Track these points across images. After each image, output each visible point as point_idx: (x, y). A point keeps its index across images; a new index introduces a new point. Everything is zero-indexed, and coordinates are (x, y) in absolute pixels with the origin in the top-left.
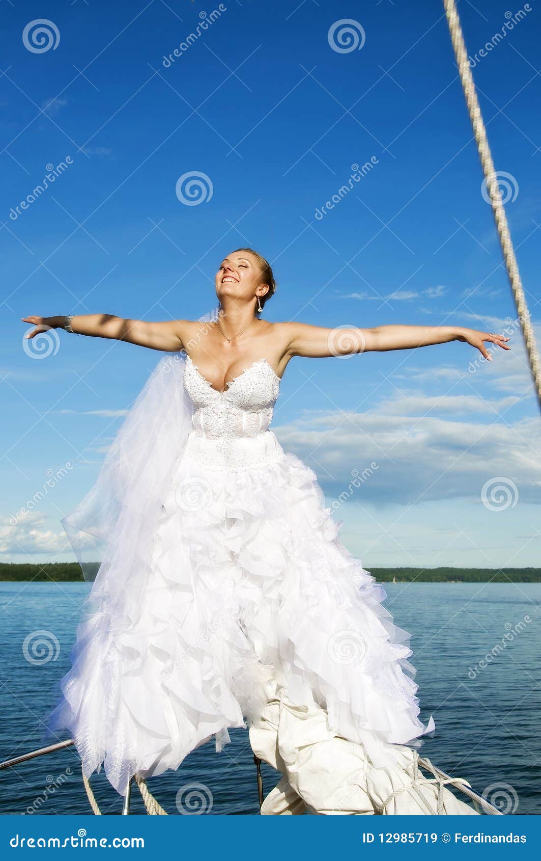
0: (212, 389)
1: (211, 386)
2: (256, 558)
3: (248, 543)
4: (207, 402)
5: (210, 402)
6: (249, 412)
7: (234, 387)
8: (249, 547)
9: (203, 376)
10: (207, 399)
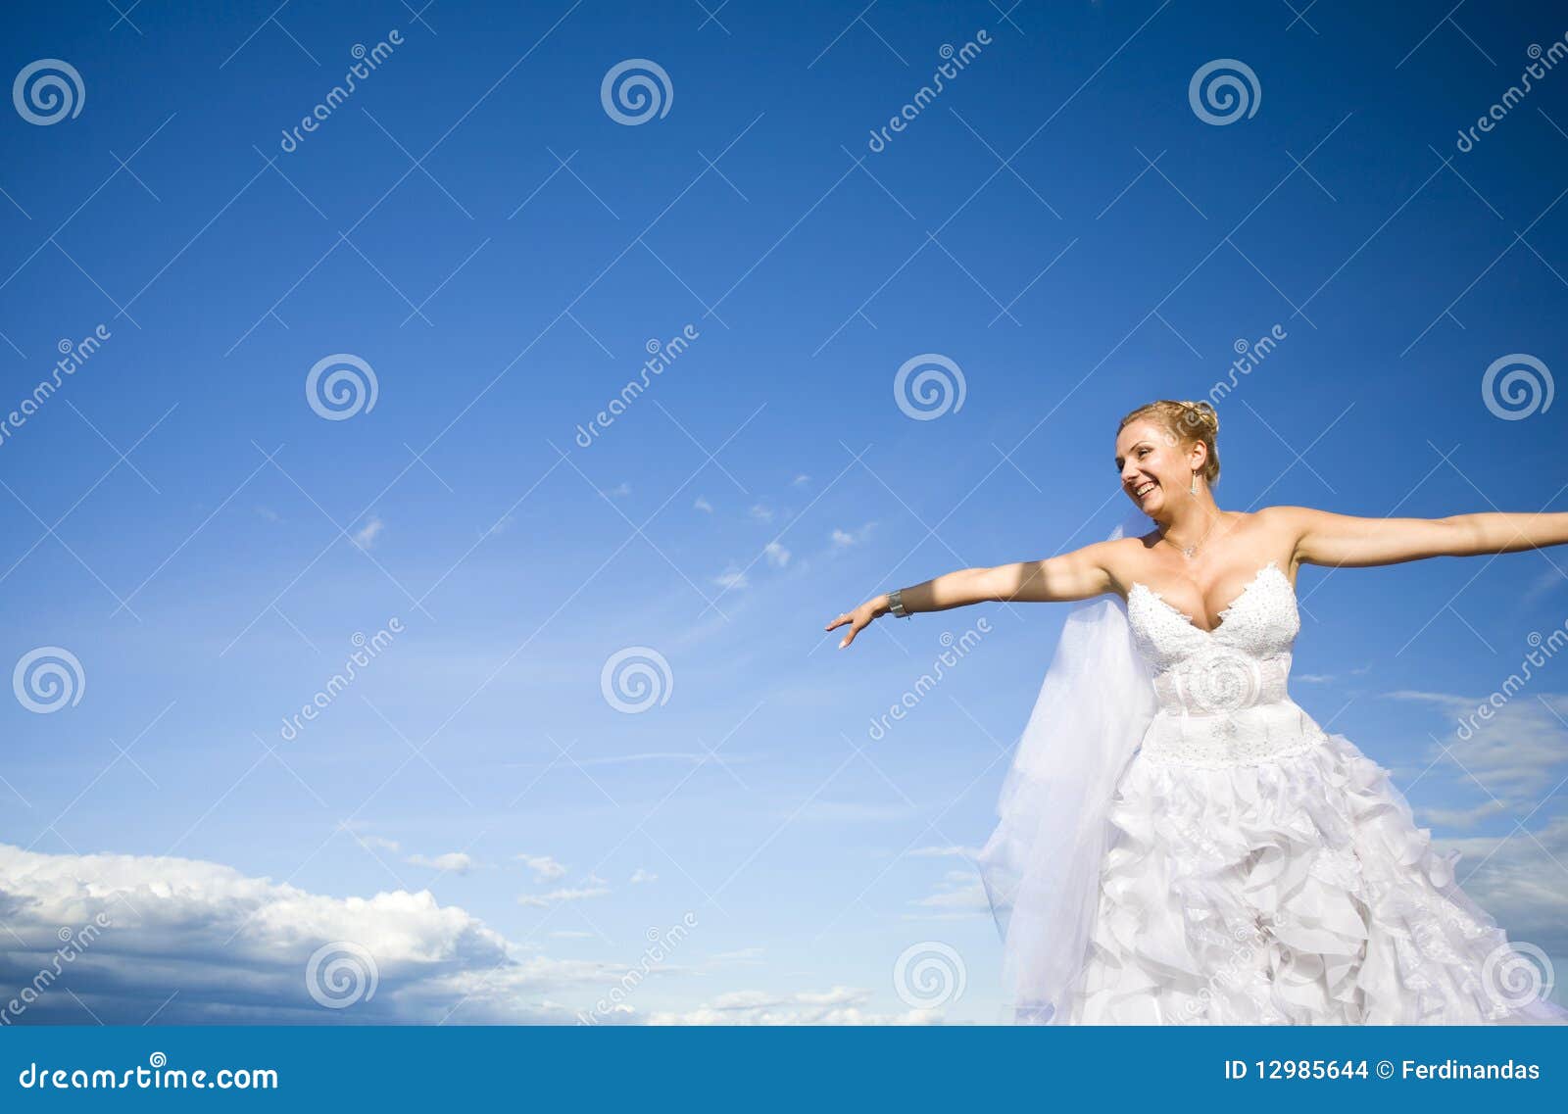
0: (1193, 628)
1: (1192, 623)
2: (1308, 923)
3: (1287, 897)
4: (1187, 651)
5: (1191, 651)
6: (1263, 658)
7: (1230, 620)
8: (1291, 905)
9: (1174, 607)
10: (1187, 646)
